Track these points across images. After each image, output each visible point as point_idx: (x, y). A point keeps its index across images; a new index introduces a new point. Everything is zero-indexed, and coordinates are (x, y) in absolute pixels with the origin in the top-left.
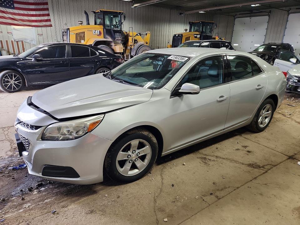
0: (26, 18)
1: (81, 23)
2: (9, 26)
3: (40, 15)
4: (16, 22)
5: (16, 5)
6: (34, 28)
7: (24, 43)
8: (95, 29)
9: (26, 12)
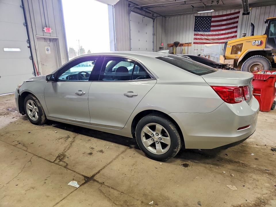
0: (216, 37)
1: (244, 35)
2: (203, 45)
3: (228, 33)
4: (208, 41)
5: (212, 29)
6: (221, 44)
7: (210, 56)
8: (255, 40)
9: (217, 33)
